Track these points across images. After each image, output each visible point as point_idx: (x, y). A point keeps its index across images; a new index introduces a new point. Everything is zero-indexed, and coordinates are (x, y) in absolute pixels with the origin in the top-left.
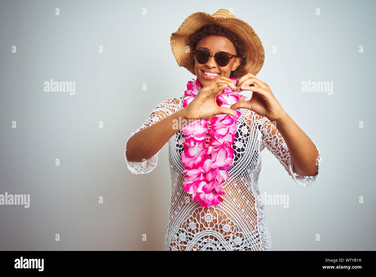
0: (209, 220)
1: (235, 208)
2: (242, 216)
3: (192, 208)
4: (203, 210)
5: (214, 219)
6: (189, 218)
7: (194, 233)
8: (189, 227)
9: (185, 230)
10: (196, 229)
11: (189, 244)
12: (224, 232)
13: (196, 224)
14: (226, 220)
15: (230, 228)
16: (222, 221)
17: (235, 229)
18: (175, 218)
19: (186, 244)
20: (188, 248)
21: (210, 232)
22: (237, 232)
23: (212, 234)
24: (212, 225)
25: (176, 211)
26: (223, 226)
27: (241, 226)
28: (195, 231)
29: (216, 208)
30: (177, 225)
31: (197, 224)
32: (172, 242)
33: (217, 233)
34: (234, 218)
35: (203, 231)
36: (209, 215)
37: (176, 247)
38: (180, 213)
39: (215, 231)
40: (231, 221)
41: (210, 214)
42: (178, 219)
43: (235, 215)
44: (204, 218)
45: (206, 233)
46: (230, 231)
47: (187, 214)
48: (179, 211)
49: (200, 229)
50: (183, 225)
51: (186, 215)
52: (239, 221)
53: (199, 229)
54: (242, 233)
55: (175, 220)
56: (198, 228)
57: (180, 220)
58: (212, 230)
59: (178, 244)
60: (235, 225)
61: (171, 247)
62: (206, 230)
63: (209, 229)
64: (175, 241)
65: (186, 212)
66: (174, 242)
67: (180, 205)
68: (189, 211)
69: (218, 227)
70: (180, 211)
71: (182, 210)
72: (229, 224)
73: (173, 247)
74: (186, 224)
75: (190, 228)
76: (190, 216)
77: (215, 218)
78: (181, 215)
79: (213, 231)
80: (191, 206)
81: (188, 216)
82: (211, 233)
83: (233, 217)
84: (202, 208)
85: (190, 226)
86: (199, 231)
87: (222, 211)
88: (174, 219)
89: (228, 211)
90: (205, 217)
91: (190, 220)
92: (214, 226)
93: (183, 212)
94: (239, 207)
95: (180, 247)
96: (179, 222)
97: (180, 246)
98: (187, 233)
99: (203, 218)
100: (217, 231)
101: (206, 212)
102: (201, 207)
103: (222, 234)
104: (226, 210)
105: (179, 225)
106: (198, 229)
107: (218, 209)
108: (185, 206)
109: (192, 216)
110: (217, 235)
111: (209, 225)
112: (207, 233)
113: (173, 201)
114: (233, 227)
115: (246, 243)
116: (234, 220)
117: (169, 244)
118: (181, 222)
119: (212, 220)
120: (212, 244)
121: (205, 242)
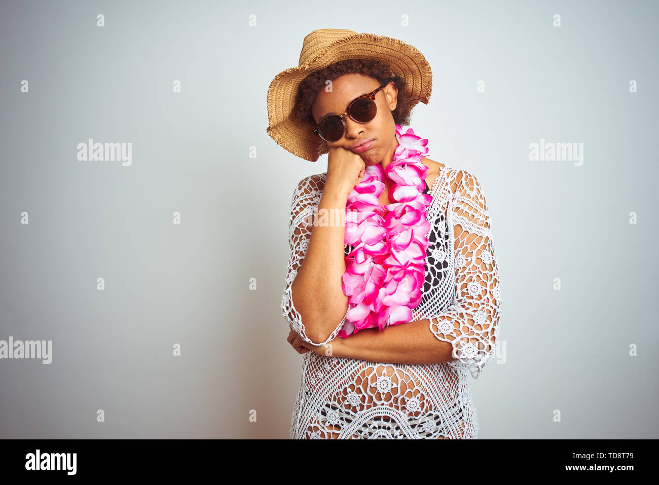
0: (384, 389)
1: (430, 371)
2: (439, 384)
3: (356, 369)
4: (375, 372)
5: (393, 387)
6: (347, 386)
7: (355, 412)
8: (346, 400)
9: (339, 406)
10: (360, 405)
11: (344, 430)
12: (408, 410)
13: (361, 395)
14: (413, 391)
15: (418, 405)
16: (406, 392)
17: (427, 407)
18: (319, 383)
19: (339, 430)
20: (345, 435)
21: (385, 411)
22: (430, 412)
23: (387, 413)
24: (388, 397)
25: (321, 371)
26: (408, 401)
27: (436, 402)
28: (358, 409)
29: (398, 368)
30: (322, 396)
31: (364, 396)
32: (312, 425)
33: (397, 411)
34: (427, 388)
35: (373, 408)
36: (384, 380)
37: (318, 434)
38: (330, 375)
39: (393, 408)
40: (422, 392)
41: (387, 378)
42: (325, 386)
43: (428, 383)
44: (376, 384)
45: (376, 411)
46: (418, 410)
47: (344, 379)
48: (326, 373)
49: (367, 406)
50: (335, 396)
51: (342, 381)
52: (435, 393)
53: (366, 404)
54: (438, 414)
55: (318, 387)
57: (329, 387)
58: (388, 407)
59: (323, 428)
60: (427, 400)
61: (309, 433)
62: (378, 407)
63: (383, 404)
64: (318, 423)
65: (341, 375)
66: (316, 425)
67: (330, 363)
68: (349, 374)
69: (399, 401)
70: (329, 373)
72: (418, 398)
73: (314, 434)
74: (341, 395)
75: (348, 403)
76: (351, 383)
77: (395, 386)
78: (332, 379)
79: (390, 408)
80: (354, 365)
81: (346, 382)
83: (426, 386)
84: (373, 367)
85: (349, 399)
86: (365, 407)
87: (408, 374)
88: (317, 385)
89: (417, 376)
90: (378, 384)
91: (349, 390)
92: (392, 399)
93: (336, 375)
94: (436, 369)
96: (326, 391)
97: (327, 433)
98: (342, 411)
99: (373, 385)
100: (397, 408)
101: (380, 375)
102: (371, 366)
103: (405, 413)
104: (415, 374)
105: (327, 396)
106: (363, 404)
107: (402, 370)
108: (340, 365)
109: (353, 382)
110: (396, 415)
111: (383, 397)
112: (379, 411)
114: (423, 402)
115: (443, 429)
116: (427, 390)
117: (304, 428)
118: (332, 390)
119: (390, 389)
120: (386, 431)
121: (374, 428)
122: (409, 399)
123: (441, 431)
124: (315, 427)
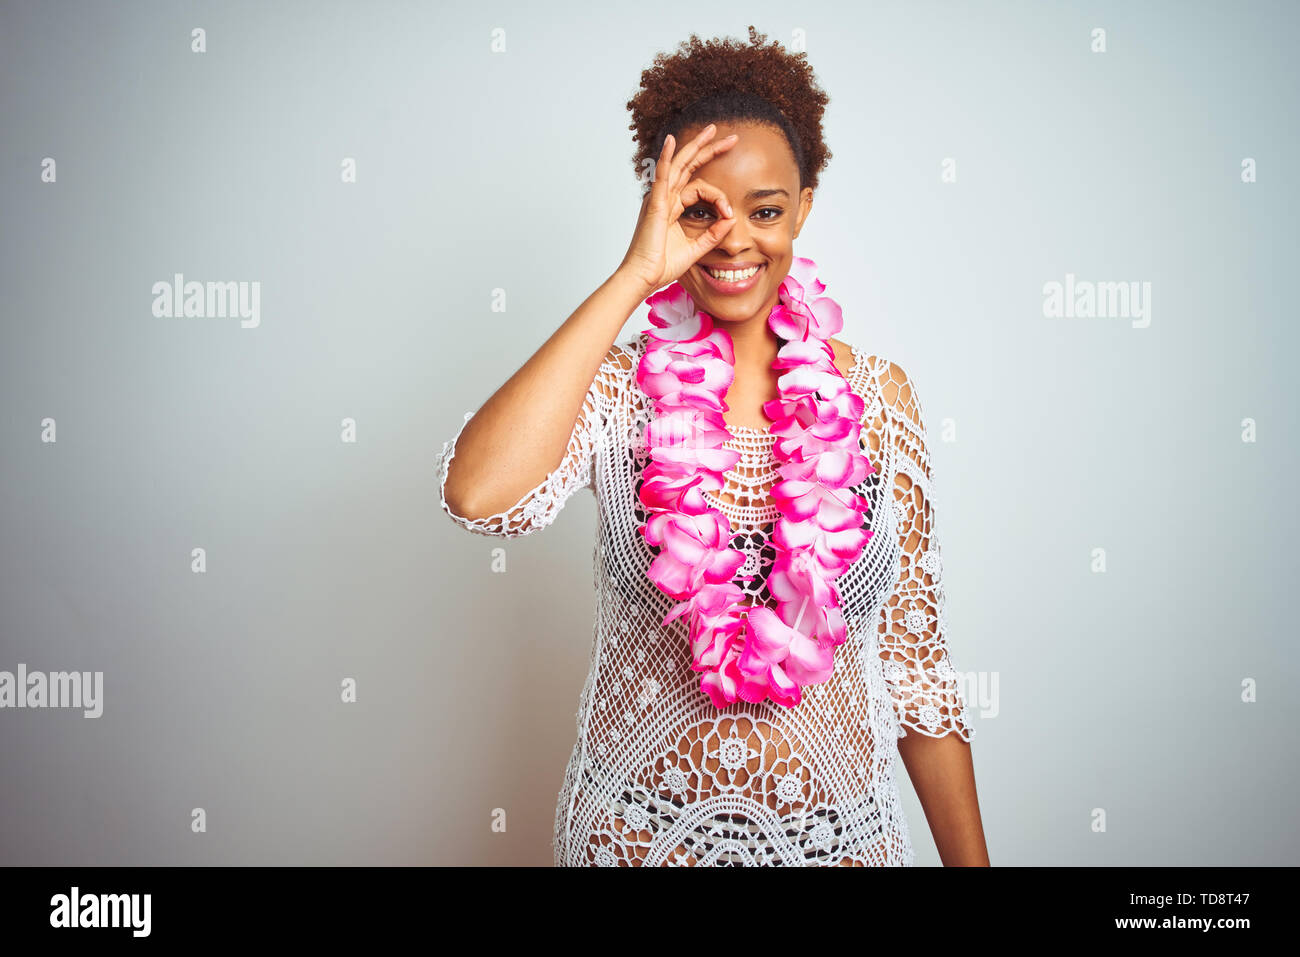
0: (733, 762)
1: (819, 723)
2: (835, 750)
3: (679, 722)
4: (715, 730)
5: (751, 757)
6: (663, 755)
7: (680, 805)
8: (662, 783)
9: (648, 795)
10: (688, 791)
11: (659, 841)
12: (781, 801)
13: (689, 774)
14: (788, 762)
15: (799, 789)
16: (775, 764)
17: (816, 793)
18: (613, 750)
19: (649, 841)
20: (657, 854)
21: (736, 804)
23: (741, 808)
24: (742, 777)
25: (617, 728)
26: (779, 781)
27: (831, 786)
28: (684, 799)
29: (759, 720)
30: (616, 777)
31: (694, 775)
32: (598, 833)
33: (759, 805)
34: (814, 756)
35: (712, 798)
36: (733, 746)
37: (610, 849)
38: (632, 735)
39: (751, 799)
40: (805, 763)
41: (739, 741)
42: (624, 756)
43: (815, 747)
44: (719, 753)
45: (719, 804)
46: (799, 800)
47: (658, 742)
48: (626, 730)
49: (702, 794)
50: (640, 775)
51: (655, 745)
52: (829, 767)
53: (699, 791)
54: (836, 809)
55: (610, 759)
56: (696, 788)
57: (631, 758)
58: (741, 796)
59: (619, 838)
60: (815, 781)
61: (593, 847)
62: (722, 796)
63: (732, 792)
64: (609, 828)
65: (653, 735)
66: (605, 831)
67: (634, 709)
68: (667, 733)
69: (764, 784)
70: (631, 731)
71: (638, 727)
72: (798, 775)
73: (602, 849)
74: (653, 773)
75: (664, 788)
76: (670, 749)
77: (754, 754)
78: (637, 742)
79: (745, 799)
80: (675, 715)
81: (660, 748)
82: (739, 804)
83: (811, 752)
84: (711, 720)
85: (666, 780)
86: (698, 797)
87: (779, 728)
88: (608, 756)
89: (796, 732)
90: (723, 752)
91: (667, 762)
92: (750, 781)
93: (643, 735)
94: (830, 719)
95: (624, 849)
96: (624, 766)
97: (628, 846)
98: (656, 803)
99: (713, 755)
100: (759, 798)
101: (726, 735)
102: (707, 720)
103: (775, 809)
104: (792, 727)
105: (625, 776)
106: (694, 790)
107: (766, 721)
108: (652, 713)
109: (675, 748)
110: (759, 814)
111: (732, 778)
112: (724, 803)
113: (604, 697)
114: (808, 784)
115: (848, 843)
116: (813, 761)
117: (582, 839)
118: (635, 765)
119: (745, 762)
120: (739, 842)
121: (716, 835)
122: (780, 777)
123: (844, 848)
124: (603, 836)
